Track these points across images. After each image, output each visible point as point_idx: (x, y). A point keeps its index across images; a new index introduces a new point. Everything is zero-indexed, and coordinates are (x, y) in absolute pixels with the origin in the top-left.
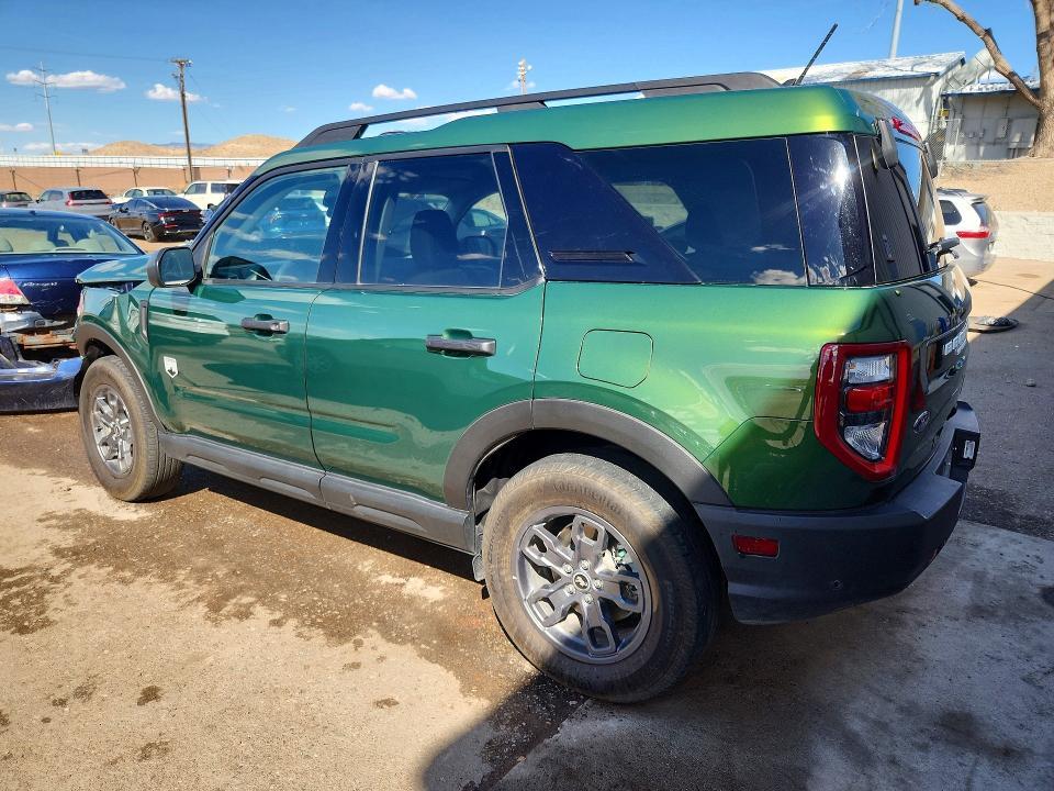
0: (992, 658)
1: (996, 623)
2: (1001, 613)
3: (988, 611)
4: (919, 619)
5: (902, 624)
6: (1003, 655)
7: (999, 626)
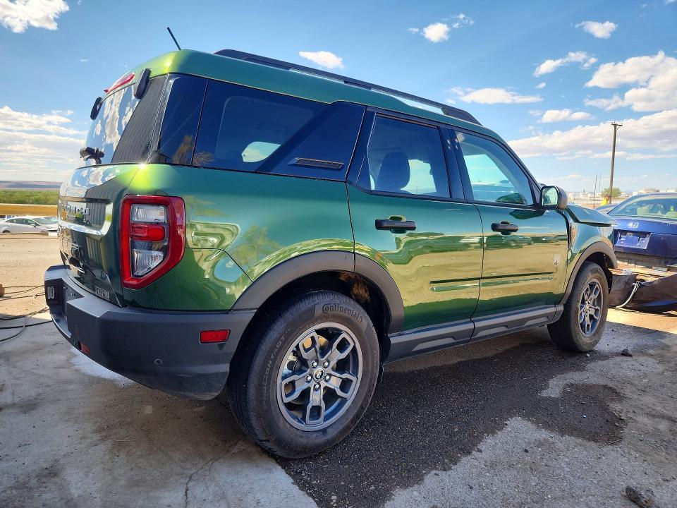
0: (25, 445)
1: (33, 471)
2: (34, 482)
3: (45, 476)
4: (89, 440)
5: (96, 431)
6: (18, 451)
7: (30, 469)
